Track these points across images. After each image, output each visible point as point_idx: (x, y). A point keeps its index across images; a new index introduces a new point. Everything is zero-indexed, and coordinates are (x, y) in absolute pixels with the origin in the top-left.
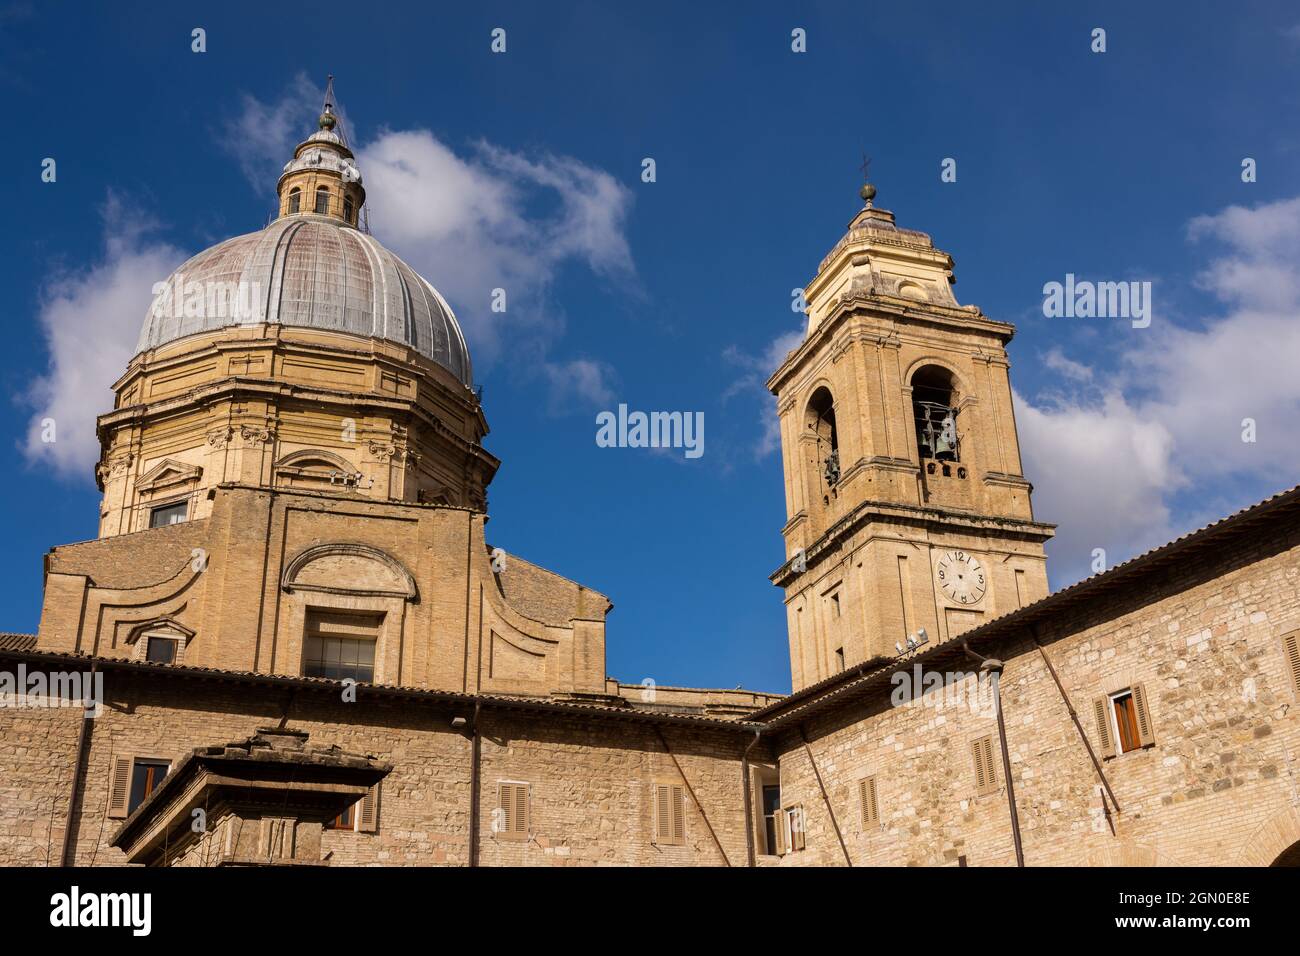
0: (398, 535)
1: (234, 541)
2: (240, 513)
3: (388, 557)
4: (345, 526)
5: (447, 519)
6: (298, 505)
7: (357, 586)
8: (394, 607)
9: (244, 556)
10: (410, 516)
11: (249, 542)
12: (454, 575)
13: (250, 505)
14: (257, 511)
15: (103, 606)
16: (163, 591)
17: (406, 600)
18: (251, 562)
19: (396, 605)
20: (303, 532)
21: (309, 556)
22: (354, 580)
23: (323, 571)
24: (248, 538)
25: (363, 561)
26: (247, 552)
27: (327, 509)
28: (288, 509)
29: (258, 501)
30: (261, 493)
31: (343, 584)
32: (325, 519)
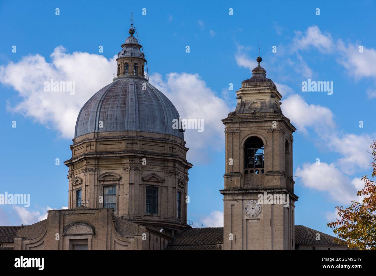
0: (91, 217)
1: (52, 225)
2: (53, 218)
3: (88, 224)
4: (78, 217)
5: (102, 212)
6: (66, 213)
7: (81, 233)
8: (89, 237)
9: (54, 228)
10: (93, 212)
11: (55, 225)
12: (104, 227)
13: (55, 215)
14: (57, 216)
15: (26, 244)
16: (38, 239)
17: (92, 235)
18: (56, 230)
19: (90, 237)
20: (68, 220)
21: (69, 226)
22: (80, 231)
23: (73, 230)
24: (55, 224)
25: (82, 226)
26: (55, 227)
27: (73, 213)
28: (64, 214)
29: (57, 214)
30: (57, 212)
31: (77, 233)
32: (73, 216)
